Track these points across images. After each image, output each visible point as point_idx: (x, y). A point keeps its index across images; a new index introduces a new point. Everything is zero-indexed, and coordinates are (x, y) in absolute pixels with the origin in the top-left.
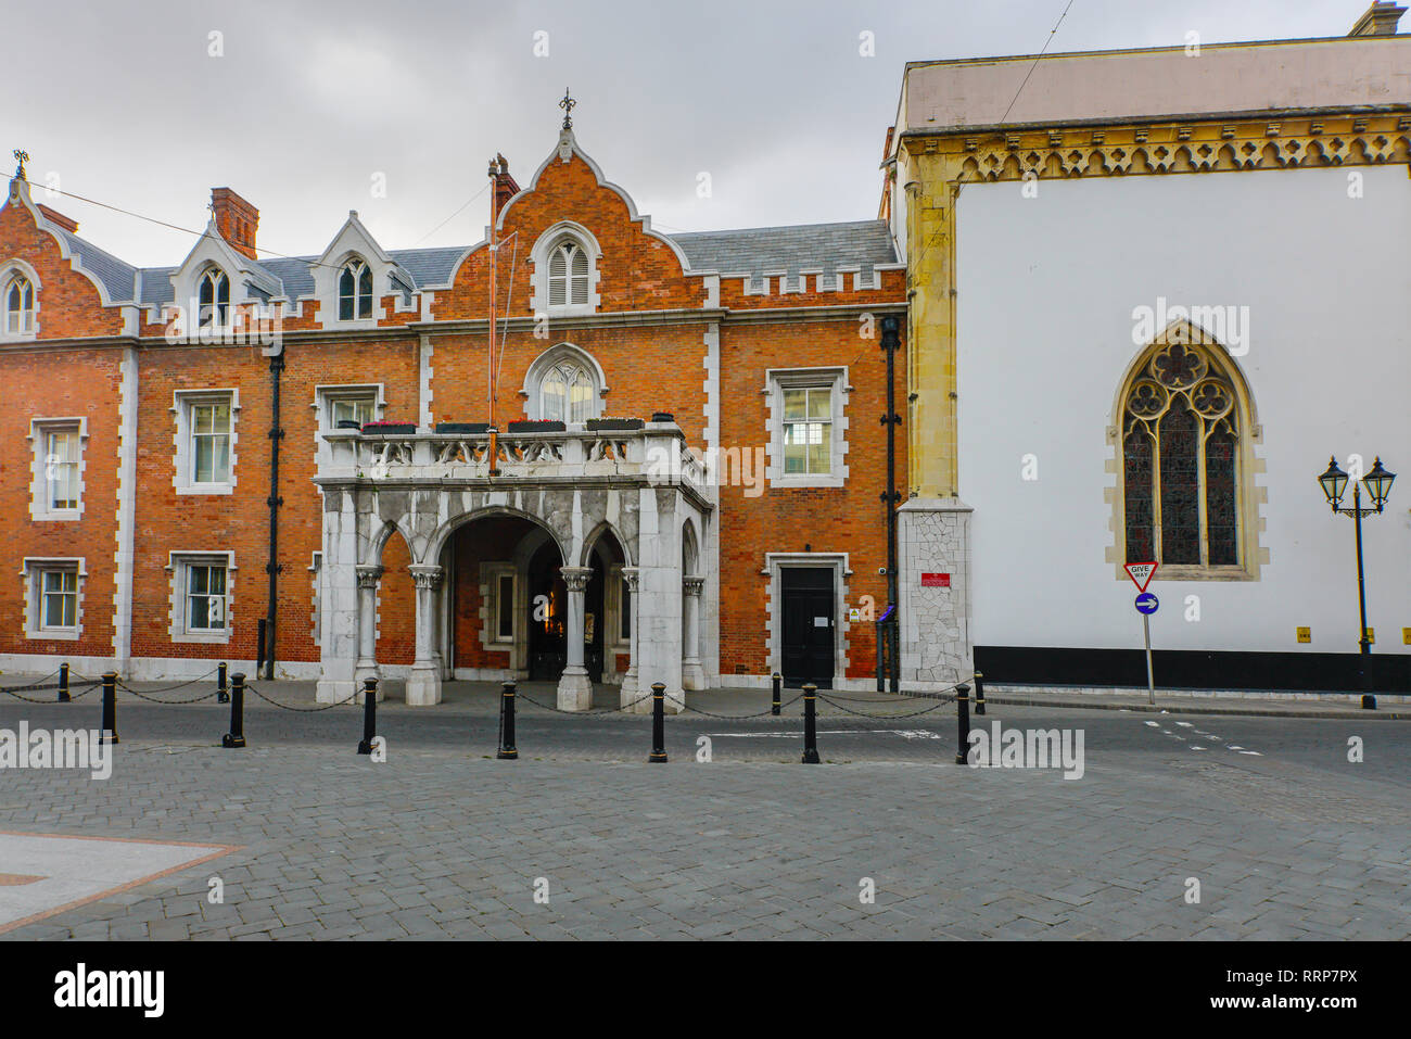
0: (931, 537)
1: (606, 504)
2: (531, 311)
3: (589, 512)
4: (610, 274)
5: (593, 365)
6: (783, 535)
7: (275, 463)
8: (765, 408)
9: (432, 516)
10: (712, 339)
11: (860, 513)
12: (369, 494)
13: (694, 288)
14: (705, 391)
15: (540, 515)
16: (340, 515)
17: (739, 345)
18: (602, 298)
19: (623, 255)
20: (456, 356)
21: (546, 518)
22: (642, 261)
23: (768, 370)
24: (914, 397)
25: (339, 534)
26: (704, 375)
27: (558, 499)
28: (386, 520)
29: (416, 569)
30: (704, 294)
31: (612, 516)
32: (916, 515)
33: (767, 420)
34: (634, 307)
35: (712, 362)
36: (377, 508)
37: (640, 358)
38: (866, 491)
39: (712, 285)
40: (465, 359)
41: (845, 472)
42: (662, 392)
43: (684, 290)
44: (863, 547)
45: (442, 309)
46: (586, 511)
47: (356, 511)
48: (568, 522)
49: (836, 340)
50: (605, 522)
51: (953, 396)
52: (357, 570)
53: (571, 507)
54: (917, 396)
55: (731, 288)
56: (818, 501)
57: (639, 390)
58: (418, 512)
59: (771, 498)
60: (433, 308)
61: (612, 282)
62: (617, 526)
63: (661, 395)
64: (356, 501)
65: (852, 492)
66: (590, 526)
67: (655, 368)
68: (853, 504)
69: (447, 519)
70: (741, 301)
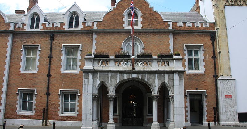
0: (227, 86)
1: (164, 77)
2: (124, 27)
3: (160, 79)
4: (144, 19)
5: (140, 41)
6: (190, 86)
7: (50, 65)
8: (184, 54)
9: (115, 80)
10: (171, 36)
11: (208, 80)
12: (96, 74)
13: (166, 24)
14: (170, 49)
15: (146, 80)
16: (88, 79)
17: (177, 38)
18: (142, 25)
19: (148, 15)
20: (103, 38)
21: (148, 81)
22: (152, 17)
23: (184, 45)
24: (220, 52)
25: (88, 85)
26: (170, 45)
27: (151, 76)
28: (101, 81)
29: (110, 95)
30: (169, 26)
31: (166, 81)
32: (223, 80)
33: (185, 57)
34: (151, 28)
35: (171, 42)
36: (98, 78)
37: (153, 40)
38: (210, 74)
39: (170, 23)
40: (105, 39)
41: (204, 70)
42: (159, 49)
43: (163, 24)
44: (209, 88)
45: (99, 26)
46: (159, 79)
47: (93, 78)
48: (154, 82)
49: (200, 38)
50: (164, 82)
51: (229, 52)
52: (93, 95)
53: (155, 78)
54: (221, 52)
55: (174, 24)
56: (198, 77)
57: (153, 48)
58: (111, 79)
59: (187, 76)
60: (97, 26)
61: (145, 21)
62: (168, 83)
63: (158, 50)
64: (93, 76)
65: (206, 75)
66: (160, 83)
67: (157, 43)
68: (206, 78)
69: (119, 81)
70: (177, 28)
